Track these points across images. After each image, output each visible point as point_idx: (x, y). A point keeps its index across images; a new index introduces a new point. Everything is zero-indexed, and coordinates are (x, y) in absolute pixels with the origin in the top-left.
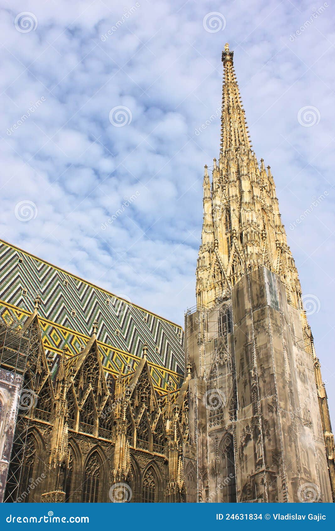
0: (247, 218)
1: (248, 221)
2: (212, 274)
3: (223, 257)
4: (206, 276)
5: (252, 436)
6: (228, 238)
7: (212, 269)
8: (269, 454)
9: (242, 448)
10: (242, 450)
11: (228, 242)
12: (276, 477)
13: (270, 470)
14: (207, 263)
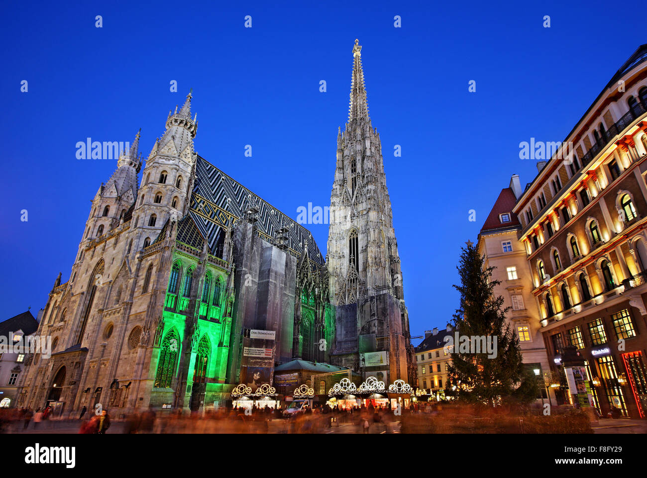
0: (368, 166)
1: (369, 168)
2: (342, 199)
3: (350, 190)
4: (338, 201)
5: (369, 300)
6: (353, 178)
7: (342, 197)
8: (380, 311)
9: (362, 306)
10: (362, 307)
11: (353, 181)
12: (383, 323)
13: (380, 319)
14: (338, 193)
